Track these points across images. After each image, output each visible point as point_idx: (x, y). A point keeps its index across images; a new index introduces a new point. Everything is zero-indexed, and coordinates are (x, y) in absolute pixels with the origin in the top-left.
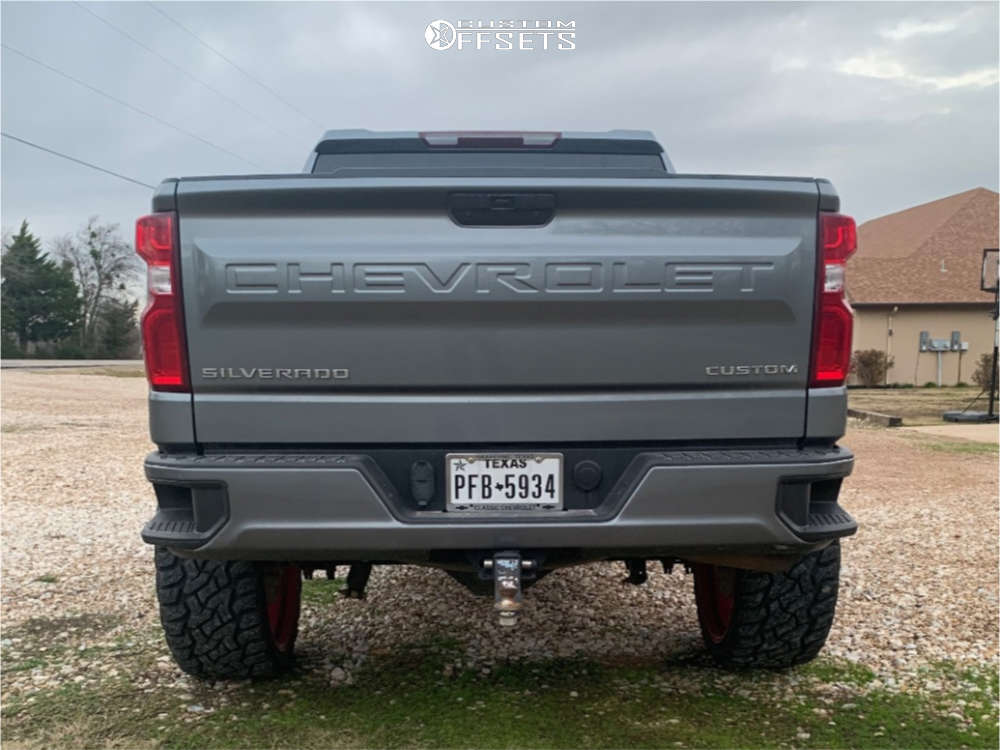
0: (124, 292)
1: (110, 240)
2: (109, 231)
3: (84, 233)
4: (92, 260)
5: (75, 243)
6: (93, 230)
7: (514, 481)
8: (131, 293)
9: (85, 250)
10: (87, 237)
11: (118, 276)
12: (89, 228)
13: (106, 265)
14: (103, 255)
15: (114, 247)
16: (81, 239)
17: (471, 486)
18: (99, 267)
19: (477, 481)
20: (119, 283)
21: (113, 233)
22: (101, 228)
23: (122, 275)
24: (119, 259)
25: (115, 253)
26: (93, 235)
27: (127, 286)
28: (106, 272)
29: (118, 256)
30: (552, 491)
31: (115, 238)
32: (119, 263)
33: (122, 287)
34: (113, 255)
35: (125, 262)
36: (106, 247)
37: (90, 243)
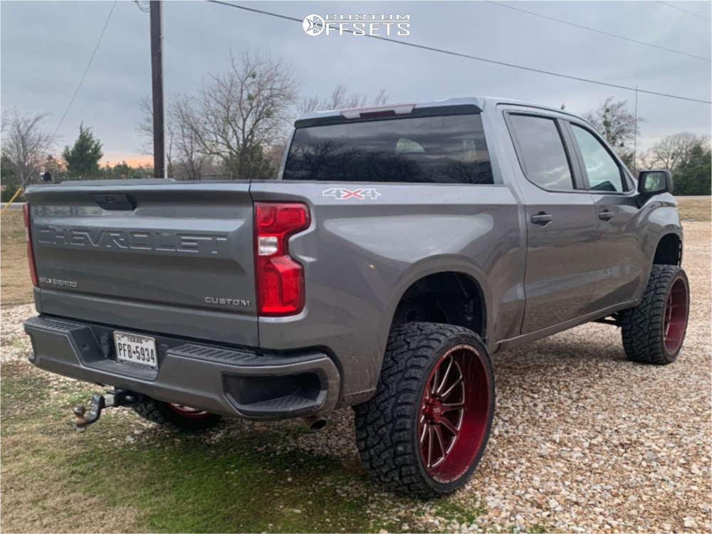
0: (622, 148)
1: (619, 113)
2: (618, 107)
3: (602, 109)
4: (604, 127)
5: (595, 116)
6: (608, 107)
7: (139, 350)
8: (627, 148)
9: (601, 121)
10: (602, 112)
11: (621, 138)
12: (606, 106)
13: (613, 130)
14: (612, 124)
15: (620, 118)
16: (599, 114)
17: (125, 350)
18: (609, 132)
19: (126, 347)
20: (620, 143)
21: (621, 108)
22: (613, 106)
23: (623, 137)
24: (623, 126)
25: (621, 122)
26: (608, 111)
27: (625, 144)
28: (613, 135)
29: (622, 124)
30: (153, 359)
31: (623, 111)
32: (622, 128)
33: (622, 145)
34: (619, 123)
35: (626, 128)
36: (615, 118)
37: (605, 116)
